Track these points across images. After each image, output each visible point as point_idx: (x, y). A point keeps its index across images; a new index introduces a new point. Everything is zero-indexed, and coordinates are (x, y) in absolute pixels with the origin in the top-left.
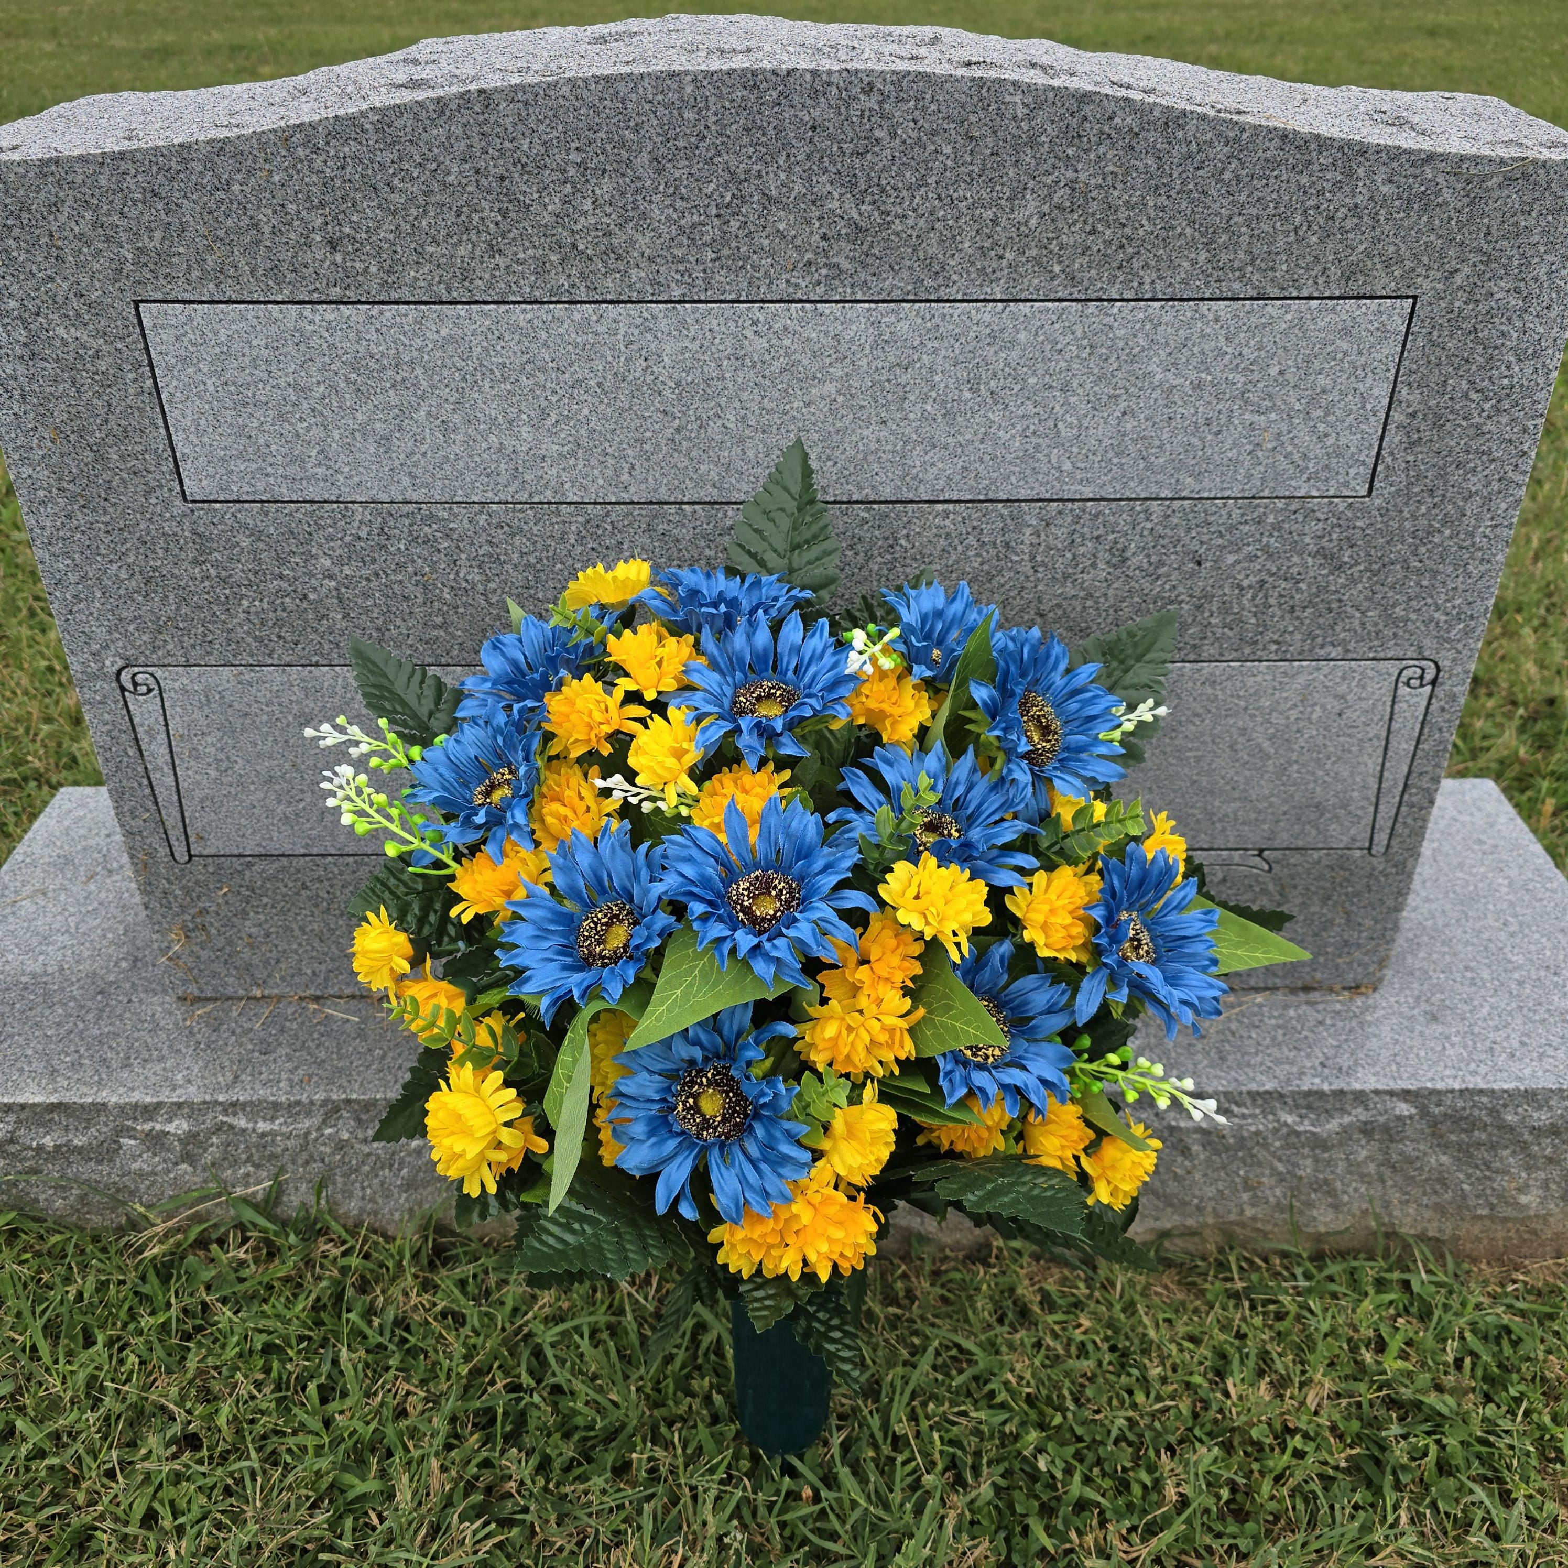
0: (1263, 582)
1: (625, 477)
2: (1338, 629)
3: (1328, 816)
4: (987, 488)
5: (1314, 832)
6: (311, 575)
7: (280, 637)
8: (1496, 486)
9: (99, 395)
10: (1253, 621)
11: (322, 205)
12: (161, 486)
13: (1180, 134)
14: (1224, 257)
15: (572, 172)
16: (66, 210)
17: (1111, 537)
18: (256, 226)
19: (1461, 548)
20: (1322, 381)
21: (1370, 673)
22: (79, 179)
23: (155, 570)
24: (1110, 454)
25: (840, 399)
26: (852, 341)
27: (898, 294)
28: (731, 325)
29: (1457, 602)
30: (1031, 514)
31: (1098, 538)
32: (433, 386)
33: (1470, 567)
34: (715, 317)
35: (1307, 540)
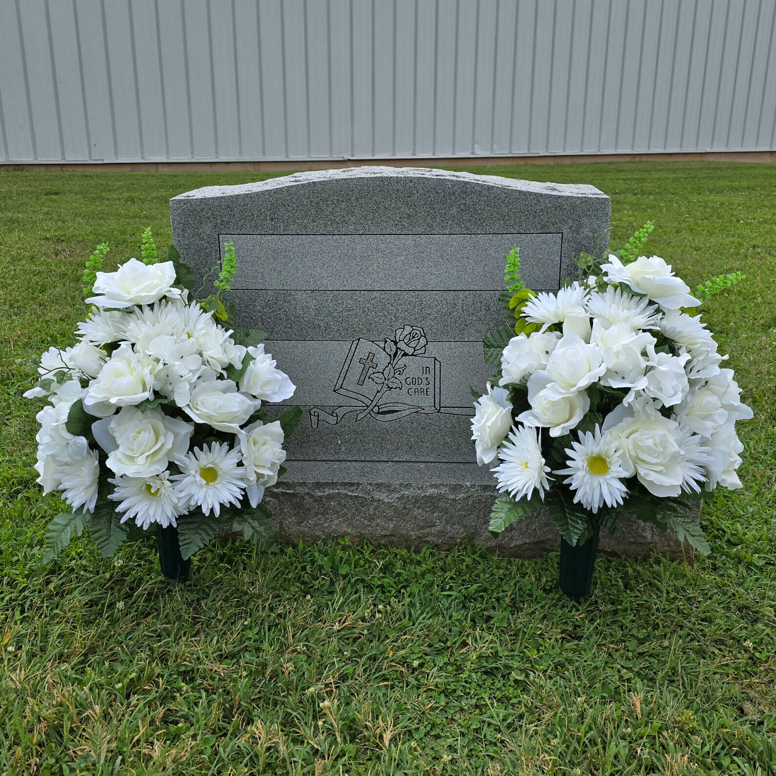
6: (255, 312)
15: (335, 201)
20: (540, 256)
27: (420, 232)
30: (461, 295)
34: (372, 239)
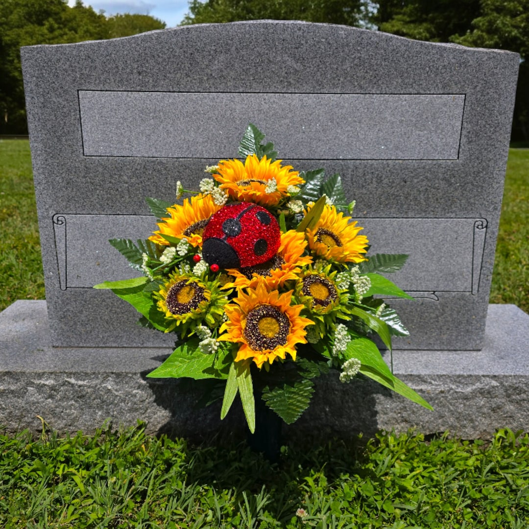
0: (427, 189)
1: (223, 150)
2: (453, 206)
3: (456, 278)
4: (337, 155)
5: (452, 285)
7: (107, 204)
8: (498, 157)
9: (62, 120)
10: (424, 203)
11: (138, 61)
12: (77, 150)
13: (391, 43)
14: (406, 81)
16: (62, 62)
17: (377, 173)
18: (117, 67)
19: (489, 178)
21: (465, 223)
22: (67, 52)
23: (71, 179)
24: (375, 144)
25: (290, 124)
26: (294, 105)
28: (257, 100)
29: (491, 197)
31: (373, 173)
32: (166, 119)
33: (493, 185)
35: (440, 175)
